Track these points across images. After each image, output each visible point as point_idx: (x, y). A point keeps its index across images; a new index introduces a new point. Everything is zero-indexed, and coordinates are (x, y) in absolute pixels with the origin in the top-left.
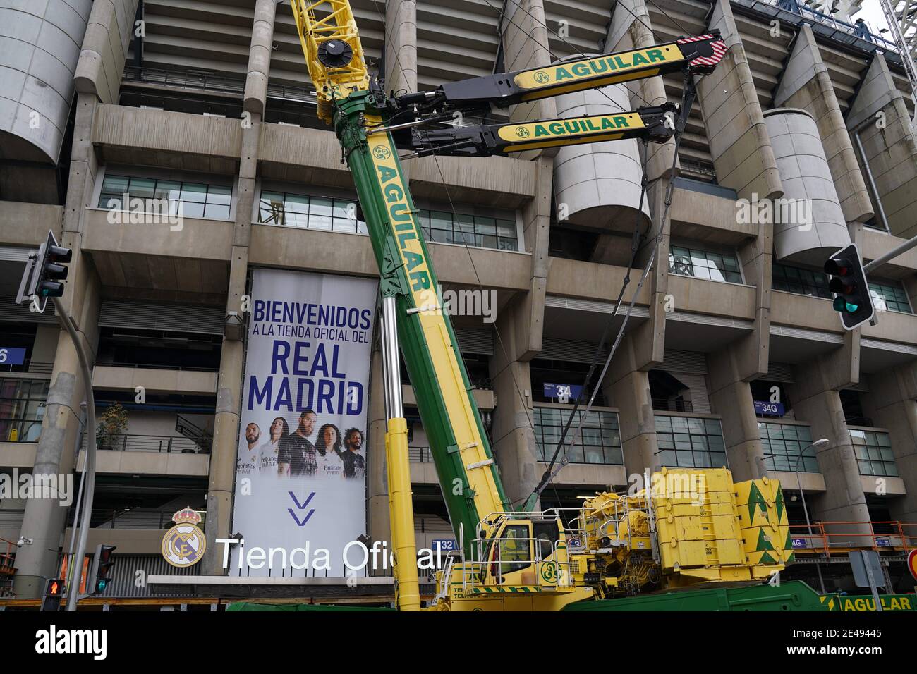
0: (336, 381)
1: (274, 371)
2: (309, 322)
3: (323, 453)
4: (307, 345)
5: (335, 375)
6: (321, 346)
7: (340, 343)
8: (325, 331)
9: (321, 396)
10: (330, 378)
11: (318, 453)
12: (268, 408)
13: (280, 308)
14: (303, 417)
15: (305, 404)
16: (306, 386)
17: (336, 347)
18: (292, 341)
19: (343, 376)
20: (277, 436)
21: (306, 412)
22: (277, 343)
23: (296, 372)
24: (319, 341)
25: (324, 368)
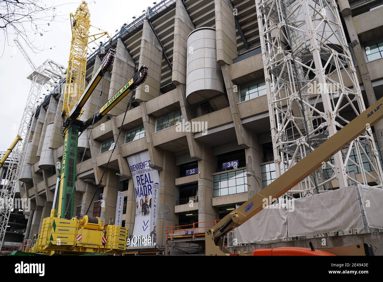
0: (151, 184)
1: (138, 186)
2: (141, 169)
3: (151, 207)
4: (142, 175)
5: (151, 182)
6: (145, 174)
7: (149, 172)
8: (145, 170)
9: (149, 190)
10: (150, 184)
11: (150, 208)
12: (139, 197)
13: (134, 166)
14: (146, 197)
15: (146, 194)
16: (145, 187)
17: (149, 173)
18: (139, 175)
19: (153, 182)
20: (142, 205)
21: (146, 195)
22: (137, 177)
23: (143, 184)
24: (145, 173)
25: (148, 181)
